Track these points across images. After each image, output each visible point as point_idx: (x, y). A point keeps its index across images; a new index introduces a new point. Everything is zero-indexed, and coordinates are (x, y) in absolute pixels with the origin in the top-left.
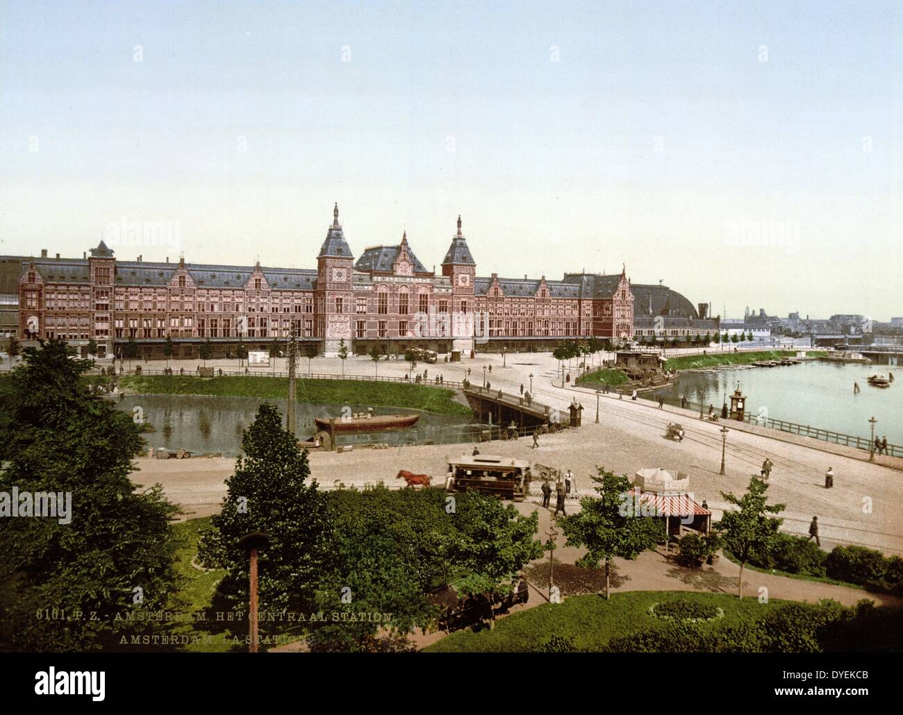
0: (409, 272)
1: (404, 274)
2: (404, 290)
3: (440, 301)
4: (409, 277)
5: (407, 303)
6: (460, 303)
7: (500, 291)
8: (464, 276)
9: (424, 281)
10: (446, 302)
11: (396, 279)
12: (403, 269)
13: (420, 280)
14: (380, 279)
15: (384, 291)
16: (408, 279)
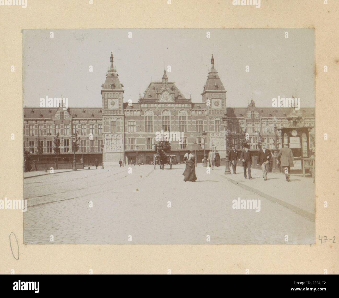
0: (170, 100)
1: (165, 101)
2: (165, 114)
3: (197, 121)
4: (169, 103)
5: (169, 123)
6: (214, 122)
7: (257, 114)
8: (217, 100)
9: (183, 106)
10: (202, 121)
11: (160, 105)
12: (166, 97)
13: (180, 105)
14: (146, 105)
15: (150, 115)
16: (169, 105)
